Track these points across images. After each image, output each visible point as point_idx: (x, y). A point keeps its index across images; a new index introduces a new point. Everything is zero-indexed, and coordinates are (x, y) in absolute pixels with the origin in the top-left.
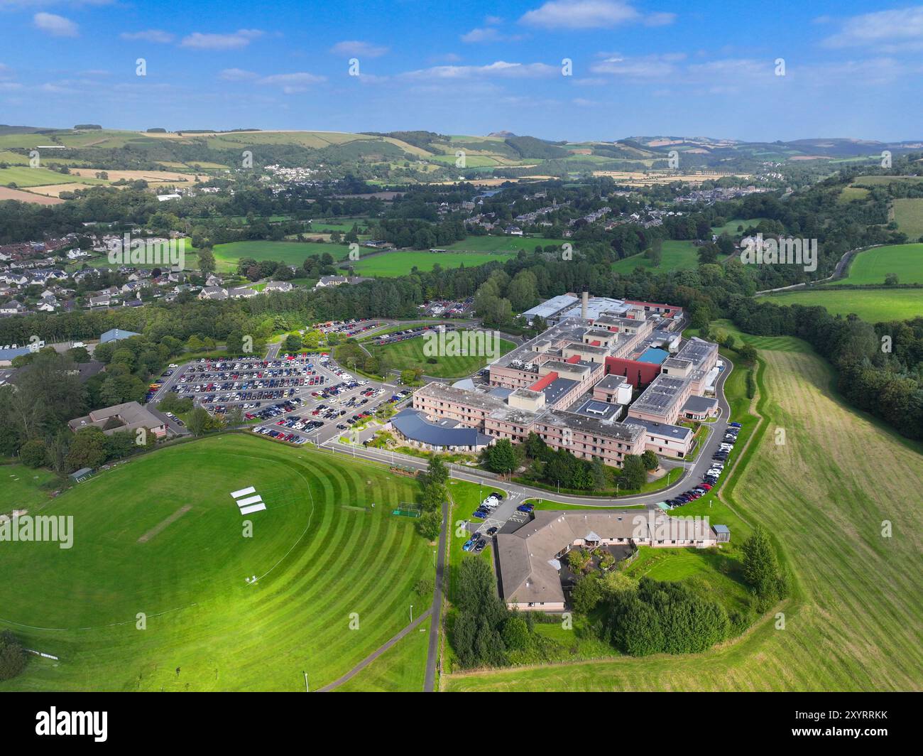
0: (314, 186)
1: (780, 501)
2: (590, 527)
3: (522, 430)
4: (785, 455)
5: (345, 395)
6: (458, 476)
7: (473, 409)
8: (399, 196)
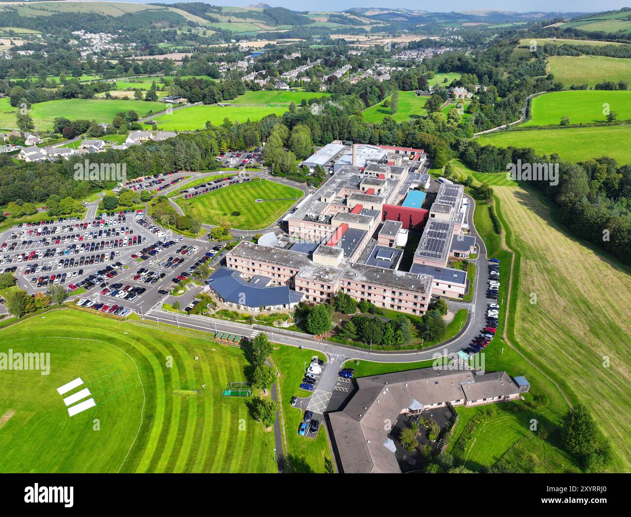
0: (115, 49)
1: (555, 341)
2: (412, 395)
3: (329, 287)
4: (543, 290)
5: (163, 254)
6: (278, 339)
7: (282, 268)
8: (186, 57)
